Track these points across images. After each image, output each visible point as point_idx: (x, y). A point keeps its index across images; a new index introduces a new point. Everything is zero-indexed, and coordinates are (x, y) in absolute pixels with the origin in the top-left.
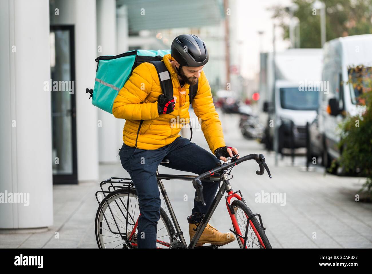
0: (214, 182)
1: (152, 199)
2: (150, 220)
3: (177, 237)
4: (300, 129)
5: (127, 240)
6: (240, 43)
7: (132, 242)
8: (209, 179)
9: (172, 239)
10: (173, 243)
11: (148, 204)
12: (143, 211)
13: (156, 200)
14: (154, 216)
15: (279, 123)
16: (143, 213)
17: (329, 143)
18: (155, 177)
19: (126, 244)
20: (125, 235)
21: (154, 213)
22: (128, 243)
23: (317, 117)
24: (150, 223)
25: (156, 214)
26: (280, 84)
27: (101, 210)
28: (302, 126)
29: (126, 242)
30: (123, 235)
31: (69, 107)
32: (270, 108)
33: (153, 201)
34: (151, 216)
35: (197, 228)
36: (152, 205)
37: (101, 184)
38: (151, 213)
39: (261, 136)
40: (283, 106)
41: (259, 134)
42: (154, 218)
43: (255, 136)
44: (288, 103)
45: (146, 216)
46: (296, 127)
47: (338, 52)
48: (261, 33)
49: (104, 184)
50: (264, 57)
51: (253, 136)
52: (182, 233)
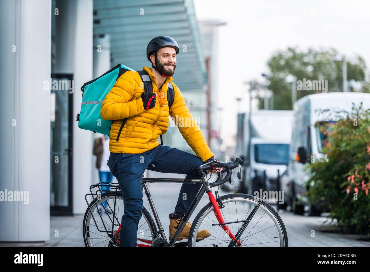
0: (195, 183)
1: (137, 199)
2: (133, 217)
3: (159, 234)
4: (272, 181)
5: (113, 238)
6: (220, 109)
7: (117, 239)
8: (191, 181)
9: (154, 237)
10: (155, 239)
11: (132, 204)
12: (128, 210)
13: (140, 201)
14: (137, 214)
15: (253, 175)
16: (127, 211)
17: (297, 189)
18: (140, 179)
19: (111, 241)
20: (111, 233)
21: (138, 212)
22: (114, 240)
23: (287, 169)
24: (134, 221)
25: (139, 213)
26: (255, 141)
27: (89, 210)
28: (274, 178)
29: (112, 240)
30: (109, 233)
31: (66, 146)
32: (246, 162)
33: (137, 201)
34: (134, 214)
35: (177, 226)
36: (136, 204)
37: (90, 188)
38: (135, 211)
39: (237, 189)
40: (257, 161)
41: (235, 187)
42: (137, 216)
43: (231, 189)
44: (261, 158)
45: (130, 214)
46: (268, 179)
47: (307, 108)
48: (239, 100)
49: (93, 187)
50: (241, 117)
51: (230, 189)
52: (163, 231)
